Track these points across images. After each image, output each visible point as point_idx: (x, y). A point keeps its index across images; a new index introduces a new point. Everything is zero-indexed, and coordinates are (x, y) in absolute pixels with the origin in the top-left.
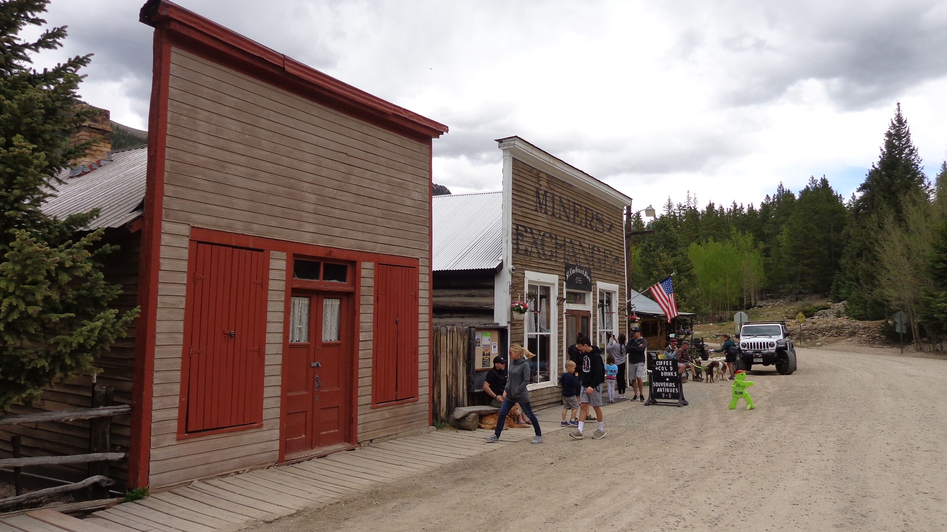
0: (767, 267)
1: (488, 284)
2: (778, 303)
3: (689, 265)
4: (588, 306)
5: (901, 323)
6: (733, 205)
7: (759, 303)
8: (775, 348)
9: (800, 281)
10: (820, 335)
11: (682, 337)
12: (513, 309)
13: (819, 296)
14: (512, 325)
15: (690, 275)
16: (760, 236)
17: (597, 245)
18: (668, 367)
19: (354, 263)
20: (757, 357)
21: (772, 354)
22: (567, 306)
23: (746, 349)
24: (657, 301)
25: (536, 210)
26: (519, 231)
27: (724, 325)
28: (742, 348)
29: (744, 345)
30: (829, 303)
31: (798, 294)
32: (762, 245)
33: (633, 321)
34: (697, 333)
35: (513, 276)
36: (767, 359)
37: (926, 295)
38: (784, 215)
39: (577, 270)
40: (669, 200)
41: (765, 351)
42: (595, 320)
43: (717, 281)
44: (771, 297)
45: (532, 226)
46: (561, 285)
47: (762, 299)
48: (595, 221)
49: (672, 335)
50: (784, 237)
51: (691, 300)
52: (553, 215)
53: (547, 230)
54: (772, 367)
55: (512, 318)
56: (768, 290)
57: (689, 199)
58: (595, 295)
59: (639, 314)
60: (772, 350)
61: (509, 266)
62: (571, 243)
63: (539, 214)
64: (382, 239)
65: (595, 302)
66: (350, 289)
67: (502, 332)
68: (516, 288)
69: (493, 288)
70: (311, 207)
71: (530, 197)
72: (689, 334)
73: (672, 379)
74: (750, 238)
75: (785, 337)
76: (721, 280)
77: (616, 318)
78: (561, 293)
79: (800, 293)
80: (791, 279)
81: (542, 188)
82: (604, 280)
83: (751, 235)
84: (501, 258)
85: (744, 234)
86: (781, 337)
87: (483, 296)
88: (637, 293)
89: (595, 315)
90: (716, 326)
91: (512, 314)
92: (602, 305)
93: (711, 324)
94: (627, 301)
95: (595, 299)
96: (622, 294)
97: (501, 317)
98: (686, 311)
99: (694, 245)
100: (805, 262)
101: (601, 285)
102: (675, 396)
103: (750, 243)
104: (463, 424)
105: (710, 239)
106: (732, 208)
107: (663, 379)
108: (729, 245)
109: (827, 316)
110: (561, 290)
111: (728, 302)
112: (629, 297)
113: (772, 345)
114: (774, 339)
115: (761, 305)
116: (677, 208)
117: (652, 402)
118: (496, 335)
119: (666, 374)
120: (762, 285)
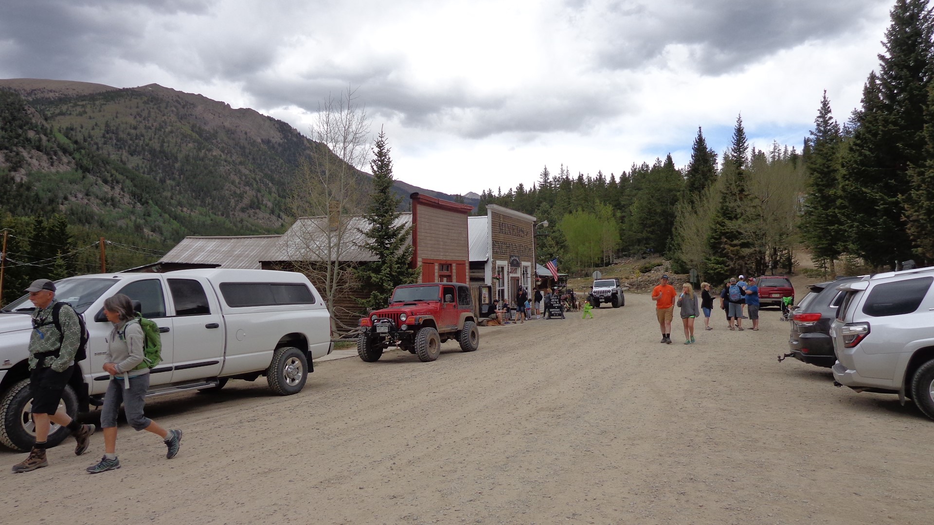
0: (622, 233)
1: (482, 267)
2: (629, 261)
3: (564, 238)
4: (518, 274)
5: (694, 276)
6: (599, 175)
7: (616, 261)
8: (611, 293)
9: (645, 244)
10: (651, 285)
11: (561, 288)
12: (493, 278)
13: (658, 255)
14: (493, 285)
15: (564, 246)
16: (618, 206)
17: (522, 244)
18: (556, 302)
19: (451, 265)
20: (601, 298)
21: (609, 297)
22: (511, 275)
23: (596, 294)
24: (548, 269)
25: (499, 233)
26: (495, 243)
27: (588, 279)
28: (594, 294)
29: (595, 292)
30: (663, 261)
31: (643, 254)
32: (619, 214)
33: (538, 281)
34: (569, 286)
35: (493, 264)
36: (607, 300)
37: (704, 259)
38: (636, 190)
39: (514, 258)
40: (545, 169)
41: (606, 295)
42: (521, 281)
43: (584, 245)
44: (625, 255)
45: (498, 240)
46: (508, 265)
47: (618, 257)
48: (521, 232)
49: (555, 288)
50: (634, 209)
51: (565, 263)
52: (505, 233)
53: (503, 241)
54: (610, 304)
55: (493, 282)
56: (623, 250)
57: (562, 171)
58: (521, 269)
59: (541, 277)
60: (610, 294)
61: (491, 260)
62: (512, 245)
63: (500, 234)
64: (457, 254)
65: (521, 272)
66: (450, 274)
67: (489, 288)
68: (494, 268)
69: (484, 269)
70: (441, 247)
71: (497, 227)
72: (564, 287)
73: (558, 307)
74: (609, 208)
75: (617, 287)
76: (587, 244)
77: (529, 280)
78: (508, 269)
79: (645, 253)
80: (639, 242)
81: (501, 222)
82: (524, 261)
83: (611, 206)
84: (487, 256)
85: (605, 205)
86: (615, 287)
87: (479, 272)
88: (540, 266)
89: (521, 279)
90: (583, 280)
91: (493, 280)
92: (524, 274)
93: (579, 279)
94: (535, 271)
95: (521, 271)
96: (532, 267)
97: (488, 281)
98: (562, 273)
99: (567, 216)
100: (649, 229)
101: (524, 264)
102: (560, 315)
103: (610, 213)
104: (482, 324)
105: (580, 209)
106: (598, 177)
107: (554, 308)
108: (593, 216)
109: (659, 270)
110: (508, 268)
111: (592, 262)
112: (536, 269)
113: (609, 291)
114: (610, 288)
115: (616, 262)
116: (552, 180)
117: (549, 318)
118: (487, 289)
119: (556, 305)
120: (617, 247)
